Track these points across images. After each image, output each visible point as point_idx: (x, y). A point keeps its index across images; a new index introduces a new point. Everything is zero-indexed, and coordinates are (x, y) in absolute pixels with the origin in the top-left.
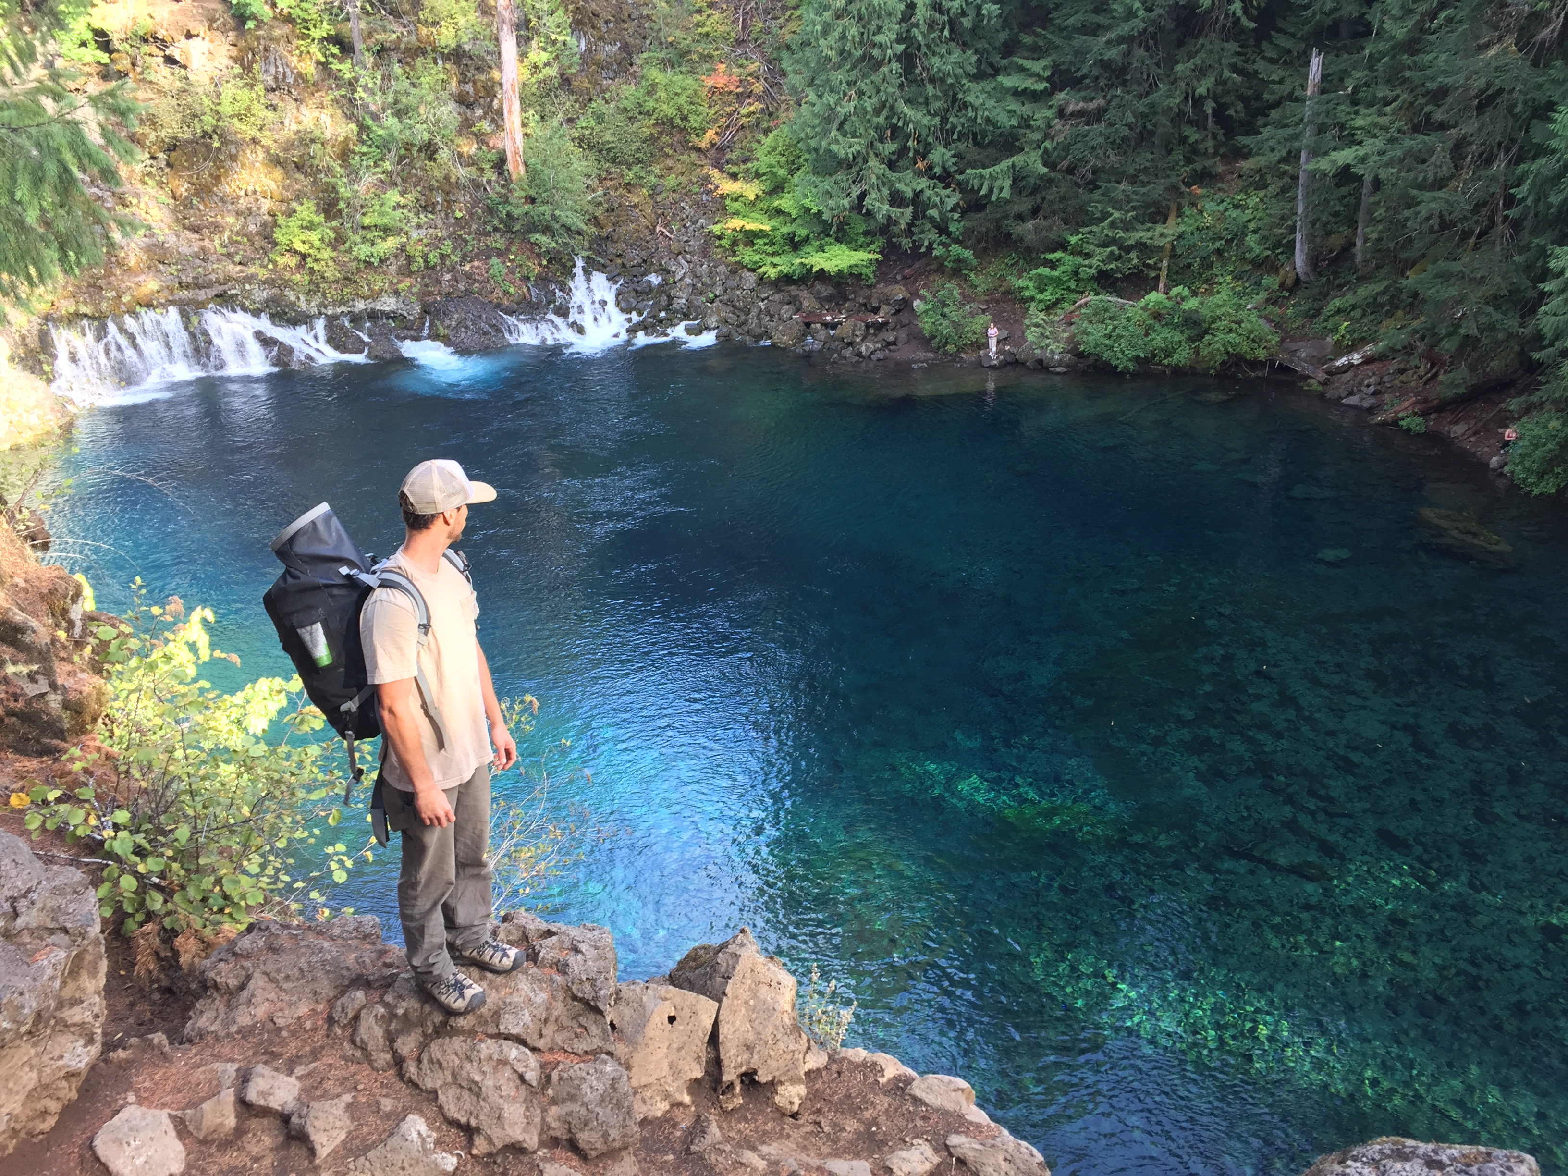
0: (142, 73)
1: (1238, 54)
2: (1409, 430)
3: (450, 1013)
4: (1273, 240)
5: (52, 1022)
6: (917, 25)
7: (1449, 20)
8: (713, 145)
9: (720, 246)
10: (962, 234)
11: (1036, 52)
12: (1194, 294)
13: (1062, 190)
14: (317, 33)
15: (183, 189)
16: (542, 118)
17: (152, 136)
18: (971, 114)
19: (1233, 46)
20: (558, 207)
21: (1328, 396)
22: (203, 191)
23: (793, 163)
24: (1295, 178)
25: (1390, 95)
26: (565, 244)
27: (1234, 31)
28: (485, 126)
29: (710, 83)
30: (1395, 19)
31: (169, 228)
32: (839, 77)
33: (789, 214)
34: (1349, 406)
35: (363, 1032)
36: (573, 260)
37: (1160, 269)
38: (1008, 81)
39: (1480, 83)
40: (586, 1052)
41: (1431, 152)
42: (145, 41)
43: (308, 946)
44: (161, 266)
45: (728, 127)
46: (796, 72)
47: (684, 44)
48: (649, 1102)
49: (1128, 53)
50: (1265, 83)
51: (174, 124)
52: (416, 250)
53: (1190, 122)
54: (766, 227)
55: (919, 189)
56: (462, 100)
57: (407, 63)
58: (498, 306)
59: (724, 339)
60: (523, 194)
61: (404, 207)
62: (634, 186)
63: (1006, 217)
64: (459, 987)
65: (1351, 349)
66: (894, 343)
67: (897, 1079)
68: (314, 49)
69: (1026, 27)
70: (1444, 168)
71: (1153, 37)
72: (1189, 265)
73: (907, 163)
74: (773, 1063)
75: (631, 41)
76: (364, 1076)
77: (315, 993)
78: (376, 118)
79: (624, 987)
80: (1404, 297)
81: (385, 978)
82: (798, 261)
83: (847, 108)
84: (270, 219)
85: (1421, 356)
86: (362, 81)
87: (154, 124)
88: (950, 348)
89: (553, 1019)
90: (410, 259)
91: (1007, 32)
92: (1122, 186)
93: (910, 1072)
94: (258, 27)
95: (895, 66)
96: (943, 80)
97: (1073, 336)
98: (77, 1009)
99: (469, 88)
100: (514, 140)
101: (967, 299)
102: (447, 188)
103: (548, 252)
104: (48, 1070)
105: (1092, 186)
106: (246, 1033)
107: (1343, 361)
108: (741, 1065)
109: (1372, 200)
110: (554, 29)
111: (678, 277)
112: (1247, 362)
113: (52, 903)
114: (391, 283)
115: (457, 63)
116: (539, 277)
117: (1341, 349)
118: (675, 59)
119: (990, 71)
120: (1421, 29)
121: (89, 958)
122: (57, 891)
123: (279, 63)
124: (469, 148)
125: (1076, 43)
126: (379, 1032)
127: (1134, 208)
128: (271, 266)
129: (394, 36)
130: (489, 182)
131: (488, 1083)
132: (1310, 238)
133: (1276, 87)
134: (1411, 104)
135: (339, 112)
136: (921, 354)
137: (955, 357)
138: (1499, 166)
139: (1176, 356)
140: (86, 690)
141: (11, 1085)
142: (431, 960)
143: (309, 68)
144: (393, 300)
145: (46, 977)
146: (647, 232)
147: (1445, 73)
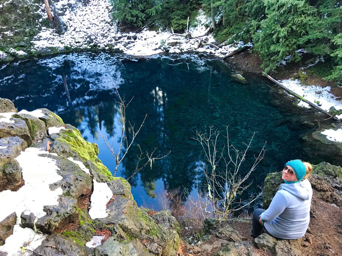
24: (211, 8)
55: (137, 13)
73: (133, 8)
92: (178, 11)
107: (221, 45)
114: (22, 39)
117: (221, 42)
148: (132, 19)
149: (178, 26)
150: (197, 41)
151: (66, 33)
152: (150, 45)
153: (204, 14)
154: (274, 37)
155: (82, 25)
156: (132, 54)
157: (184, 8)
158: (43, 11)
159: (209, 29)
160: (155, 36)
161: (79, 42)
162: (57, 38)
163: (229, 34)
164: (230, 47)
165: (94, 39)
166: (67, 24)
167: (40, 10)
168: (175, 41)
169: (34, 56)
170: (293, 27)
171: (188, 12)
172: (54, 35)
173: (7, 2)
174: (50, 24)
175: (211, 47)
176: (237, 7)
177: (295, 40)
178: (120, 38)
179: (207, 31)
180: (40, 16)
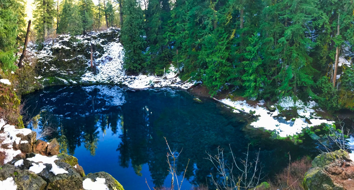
73: (135, 63)
92: (159, 65)
96: (138, 53)
133: (174, 54)
148: (134, 68)
149: (159, 73)
150: (170, 81)
151: (98, 74)
152: (143, 82)
153: (173, 66)
154: (214, 77)
155: (107, 71)
156: (133, 87)
157: (162, 63)
158: (89, 63)
159: (176, 74)
160: (146, 78)
161: (104, 80)
162: (93, 77)
163: (189, 76)
164: (190, 83)
165: (112, 78)
166: (100, 70)
167: (88, 62)
168: (157, 81)
169: (80, 84)
170: (222, 72)
171: (164, 65)
172: (92, 75)
173: (74, 58)
174: (91, 70)
175: (179, 84)
176: (192, 62)
177: (224, 79)
178: (126, 78)
179: (175, 75)
180: (87, 65)
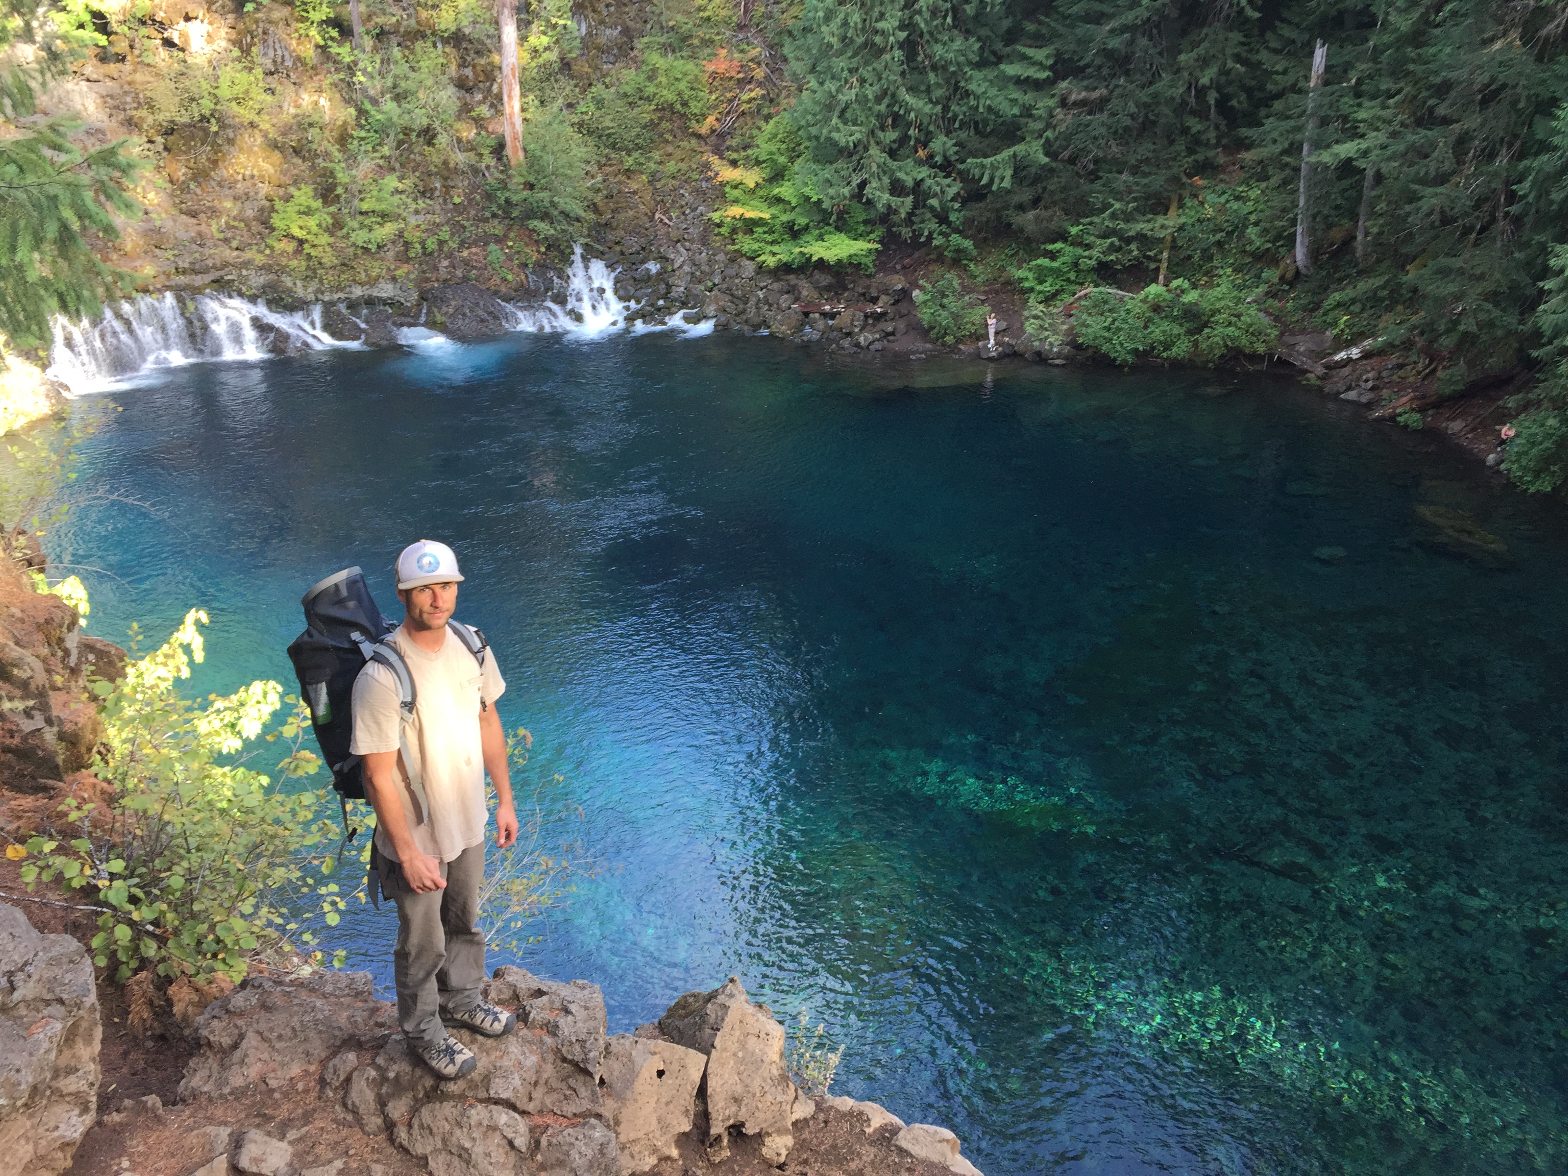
0: (139, 56)
1: (1242, 44)
2: (1406, 426)
3: (440, 1077)
4: (1273, 233)
5: (48, 1093)
6: (919, 12)
7: (1454, 13)
8: (713, 131)
9: (719, 234)
10: (963, 223)
11: (1039, 40)
12: (1194, 286)
13: (1063, 180)
14: (317, 16)
15: (181, 173)
16: (542, 102)
17: (150, 120)
18: (973, 103)
19: (1236, 36)
20: (557, 193)
21: (1326, 390)
22: (200, 175)
23: (793, 150)
24: (1297, 170)
25: (1394, 87)
26: (563, 231)
27: (1239, 21)
28: (484, 110)
29: (711, 68)
30: (1400, 11)
31: (166, 212)
32: (841, 64)
33: (789, 203)
34: (1348, 401)
35: (354, 1096)
36: (571, 247)
37: (1160, 261)
38: (1011, 69)
39: (1482, 78)
40: (575, 1115)
41: (1434, 146)
42: (143, 23)
43: (301, 1005)
44: (157, 251)
45: (728, 113)
46: (798, 59)
47: (685, 28)
48: (637, 1157)
49: (1132, 42)
50: (1269, 73)
51: (173, 109)
52: (413, 236)
53: (1193, 113)
54: (766, 216)
55: (919, 178)
56: (461, 84)
57: (407, 47)
58: (496, 293)
59: (722, 329)
60: (522, 180)
61: (402, 192)
62: (633, 172)
63: (1007, 208)
64: (450, 1052)
65: (1349, 344)
66: (893, 334)
67: (883, 1129)
68: (313, 32)
69: (1029, 14)
70: (1447, 163)
71: (1157, 26)
72: (1190, 257)
73: (907, 151)
74: (760, 1115)
75: (631, 24)
76: (355, 1140)
77: (308, 1054)
78: (375, 102)
79: (614, 1042)
80: (1404, 292)
81: (376, 1039)
82: (797, 250)
83: (848, 95)
84: (268, 204)
85: (1421, 351)
86: (361, 65)
87: (152, 107)
88: (950, 339)
89: (542, 1082)
90: (407, 245)
91: (1010, 19)
92: (1124, 177)
93: (897, 1120)
94: (257, 10)
95: (898, 53)
96: (945, 68)
97: (1072, 328)
98: (72, 1078)
99: (468, 72)
100: (513, 125)
101: (967, 289)
102: (445, 173)
103: (546, 239)
104: (43, 1142)
105: (1093, 176)
106: (239, 1094)
107: (1342, 355)
108: (729, 1118)
109: (1373, 193)
110: (554, 12)
111: (676, 265)
112: (1245, 355)
113: (47, 974)
114: (389, 269)
115: (457, 46)
116: (537, 264)
117: (1341, 343)
118: (675, 44)
119: (993, 59)
120: (1426, 23)
121: (84, 1025)
122: (54, 962)
123: (277, 46)
124: (468, 133)
125: (1079, 31)
126: (370, 1096)
127: (1135, 199)
128: (268, 252)
129: (394, 19)
130: (488, 167)
131: (478, 1151)
132: (1311, 231)
133: (1278, 78)
134: (1415, 97)
135: (338, 95)
136: (920, 345)
137: (954, 349)
138: (1501, 161)
139: (1175, 349)
140: (82, 721)
141: (7, 1159)
142: (422, 1027)
143: (308, 52)
144: (390, 287)
145: (42, 1051)
146: (646, 219)
147: (1450, 67)
157: (1158, 162)
